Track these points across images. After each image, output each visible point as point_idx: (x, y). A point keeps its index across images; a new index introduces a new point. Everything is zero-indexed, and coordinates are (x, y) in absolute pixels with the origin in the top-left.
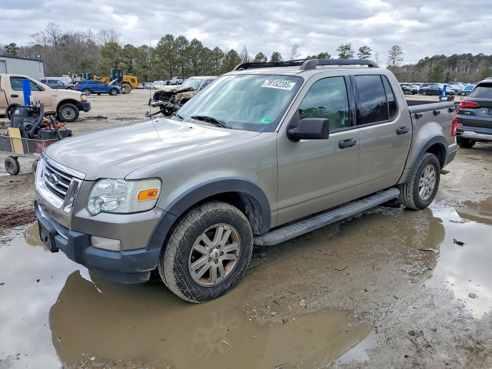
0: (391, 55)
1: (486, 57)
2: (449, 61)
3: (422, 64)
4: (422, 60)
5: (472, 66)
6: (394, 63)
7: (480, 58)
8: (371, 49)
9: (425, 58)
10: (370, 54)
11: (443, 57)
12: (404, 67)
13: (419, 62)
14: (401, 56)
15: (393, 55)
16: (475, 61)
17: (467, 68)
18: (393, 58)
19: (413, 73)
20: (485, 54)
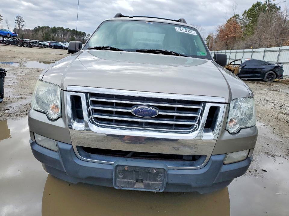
0: (16, 22)
1: (70, 30)
2: (52, 30)
3: (37, 30)
4: (36, 27)
5: (64, 35)
6: (19, 27)
7: (68, 30)
8: (1, 16)
9: (38, 27)
10: (2, 19)
11: (48, 27)
12: (25, 30)
13: (35, 28)
14: (24, 23)
15: (18, 22)
16: (65, 31)
17: (62, 35)
18: (18, 24)
19: (32, 35)
20: (70, 29)
